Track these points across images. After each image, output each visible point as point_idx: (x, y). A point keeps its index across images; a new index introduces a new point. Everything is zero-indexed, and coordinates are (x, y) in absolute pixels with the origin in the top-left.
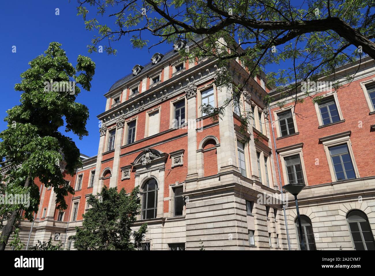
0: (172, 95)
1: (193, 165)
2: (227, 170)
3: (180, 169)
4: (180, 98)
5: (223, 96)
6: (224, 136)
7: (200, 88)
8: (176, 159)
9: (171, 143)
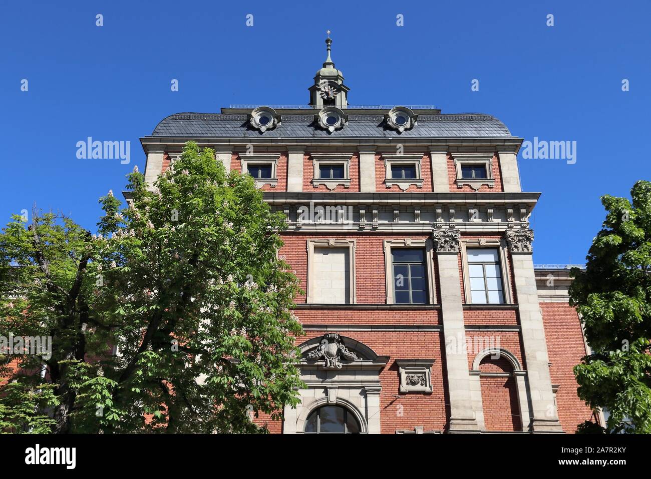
0: (390, 228)
1: (463, 400)
2: (550, 428)
3: (424, 400)
4: (412, 243)
5: (527, 278)
6: (535, 358)
7: (468, 240)
8: (411, 375)
9: (393, 336)
